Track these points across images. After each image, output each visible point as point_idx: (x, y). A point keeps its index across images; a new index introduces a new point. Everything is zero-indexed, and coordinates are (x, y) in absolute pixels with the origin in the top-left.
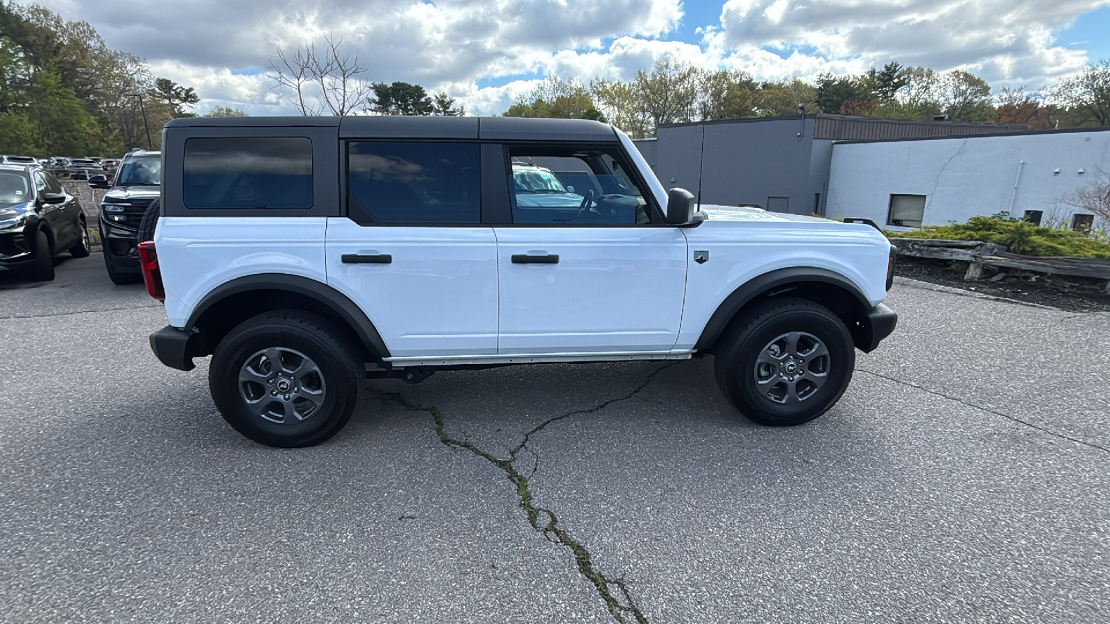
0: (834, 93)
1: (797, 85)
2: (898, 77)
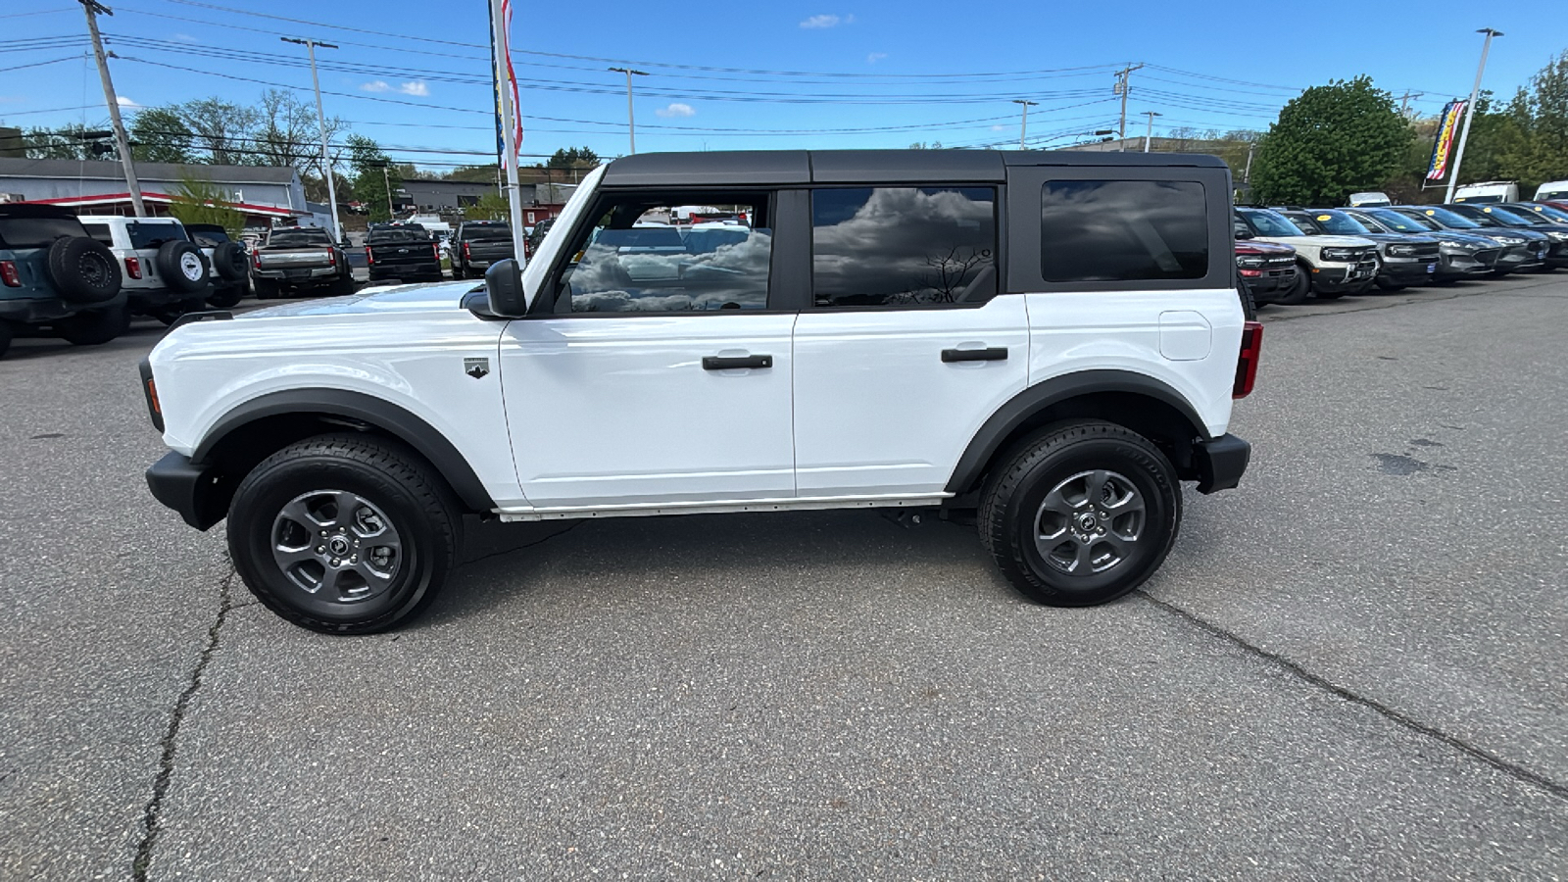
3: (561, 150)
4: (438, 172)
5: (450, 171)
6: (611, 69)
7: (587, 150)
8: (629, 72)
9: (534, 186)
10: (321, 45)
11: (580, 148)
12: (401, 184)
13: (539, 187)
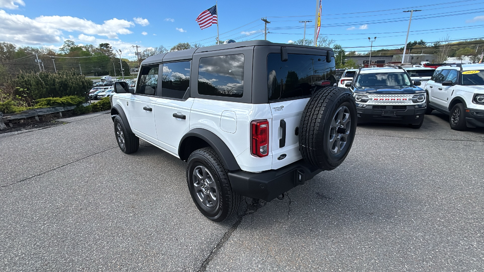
3: (410, 42)
4: (362, 54)
5: (366, 53)
6: (404, 12)
7: (421, 41)
8: (412, 11)
9: (392, 56)
10: (308, 22)
11: (418, 41)
12: (346, 58)
13: (394, 56)
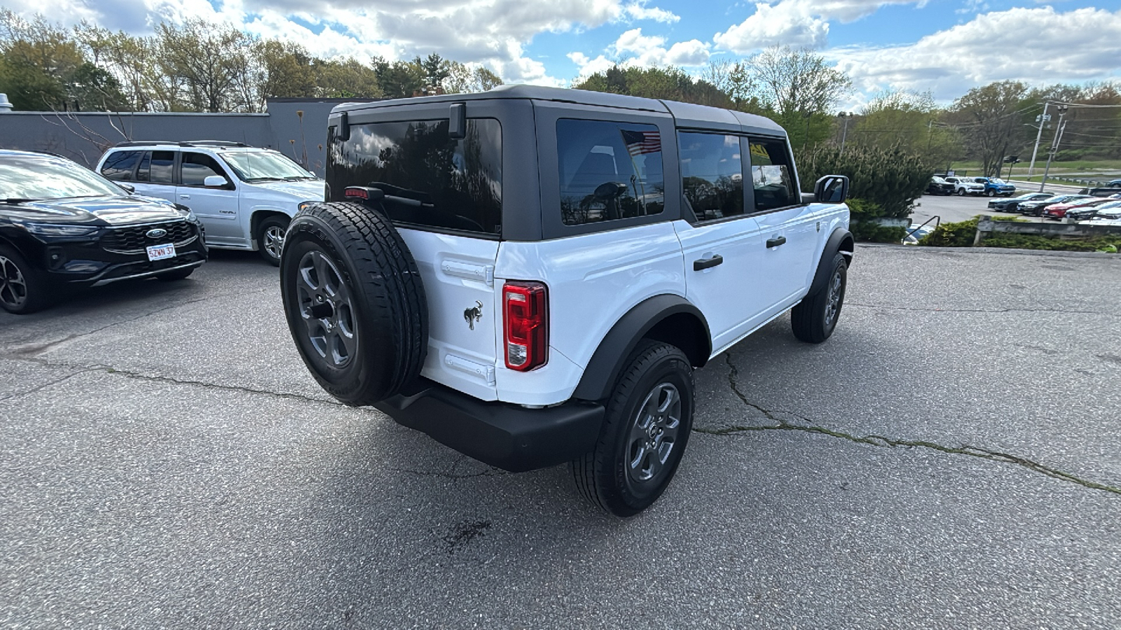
0: (392, 77)
1: (354, 65)
2: (441, 68)
